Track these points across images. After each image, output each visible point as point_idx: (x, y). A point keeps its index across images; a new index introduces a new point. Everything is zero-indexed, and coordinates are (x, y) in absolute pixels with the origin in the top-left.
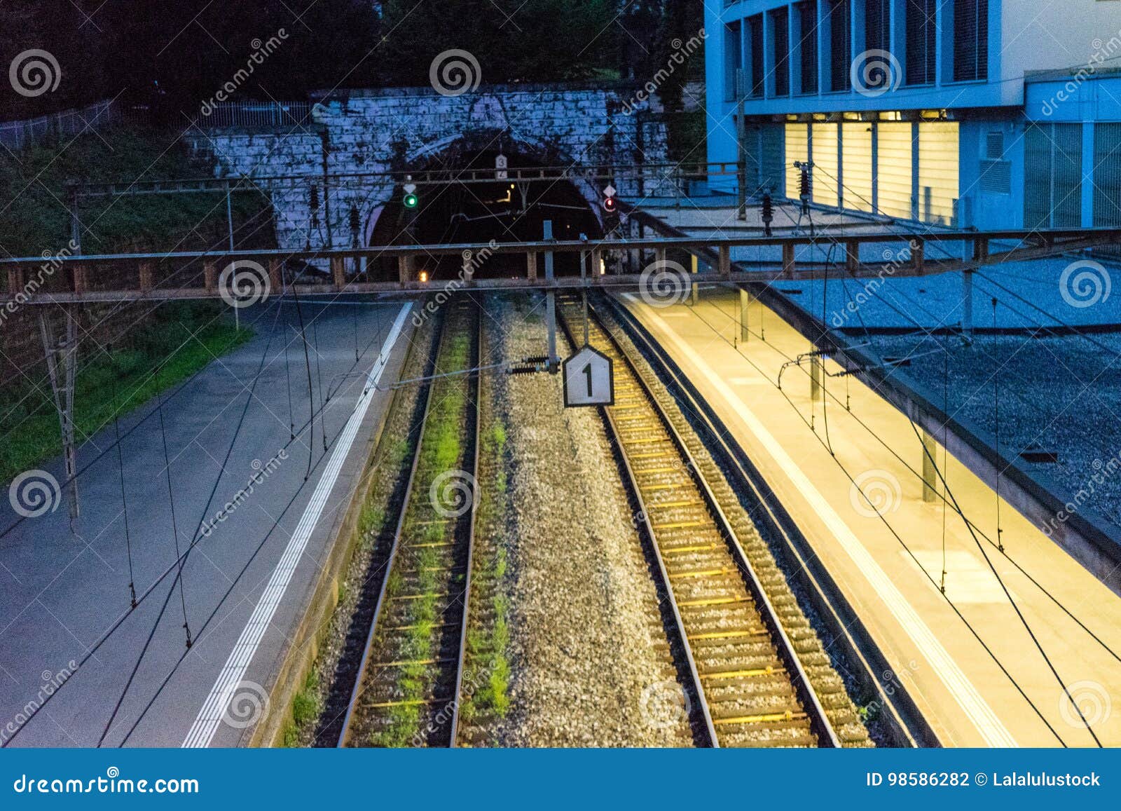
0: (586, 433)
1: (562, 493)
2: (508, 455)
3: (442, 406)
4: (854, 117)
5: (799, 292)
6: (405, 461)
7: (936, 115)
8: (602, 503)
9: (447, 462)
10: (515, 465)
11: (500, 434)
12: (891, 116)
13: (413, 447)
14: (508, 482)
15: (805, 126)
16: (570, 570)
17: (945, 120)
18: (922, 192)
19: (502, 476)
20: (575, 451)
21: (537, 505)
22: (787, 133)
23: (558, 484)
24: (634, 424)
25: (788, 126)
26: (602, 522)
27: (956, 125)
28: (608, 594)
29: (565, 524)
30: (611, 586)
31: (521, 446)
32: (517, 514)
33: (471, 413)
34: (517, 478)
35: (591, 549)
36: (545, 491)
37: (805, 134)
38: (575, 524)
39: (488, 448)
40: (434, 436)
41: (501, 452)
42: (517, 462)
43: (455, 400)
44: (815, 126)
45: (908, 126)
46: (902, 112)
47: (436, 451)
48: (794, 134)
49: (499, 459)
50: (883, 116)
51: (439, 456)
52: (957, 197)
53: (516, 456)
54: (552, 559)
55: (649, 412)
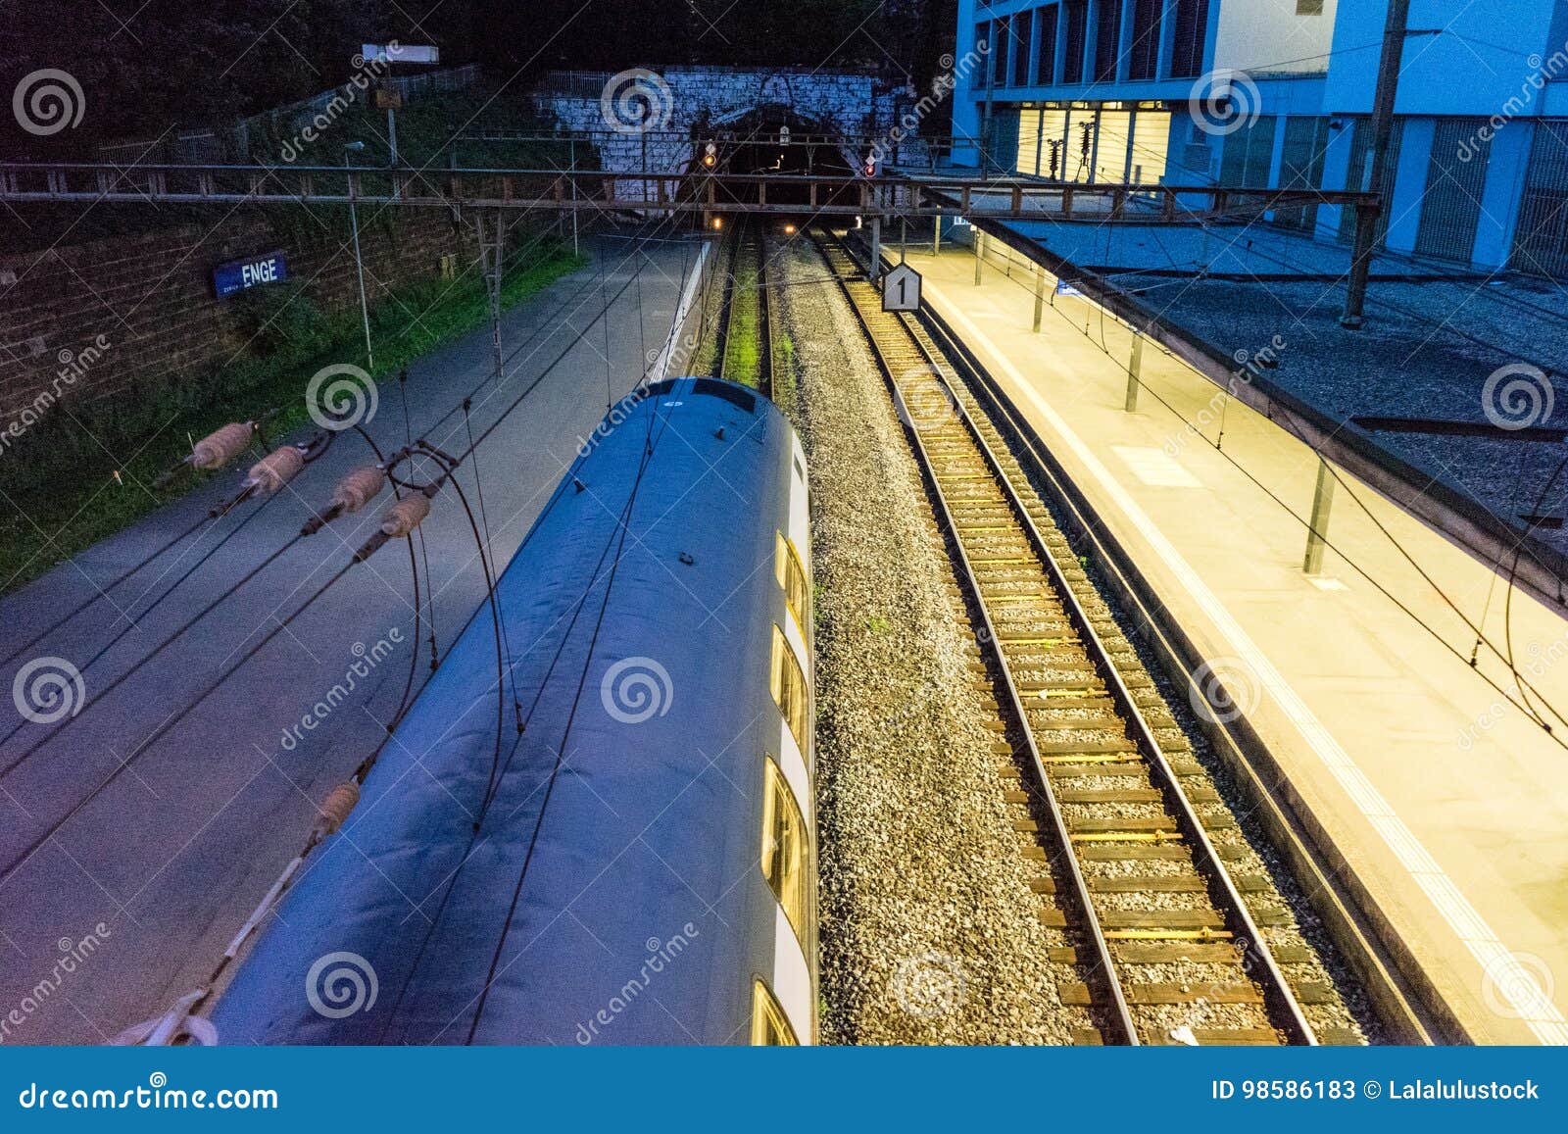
0: (855, 348)
1: (841, 392)
2: (796, 361)
3: (740, 323)
4: (1081, 105)
5: (1045, 240)
6: (715, 362)
7: (1151, 105)
8: (871, 400)
9: (749, 365)
10: (802, 369)
11: (788, 346)
12: (1112, 105)
13: (722, 352)
14: (798, 381)
15: (1038, 112)
16: (851, 448)
17: (1159, 110)
18: (1133, 169)
19: (792, 377)
20: (848, 361)
21: (822, 399)
22: (1022, 118)
23: (837, 385)
24: (893, 343)
25: (1023, 112)
26: (873, 415)
27: (1168, 115)
28: (882, 466)
29: (845, 414)
30: (884, 461)
31: (806, 356)
32: (807, 405)
33: (764, 327)
34: (805, 379)
35: (867, 434)
36: (827, 389)
37: (1037, 119)
38: (852, 415)
39: (780, 356)
40: (737, 345)
41: (790, 359)
42: (804, 367)
43: (750, 320)
44: (1046, 112)
45: (1127, 114)
46: (1124, 102)
47: (739, 356)
48: (1027, 118)
49: (789, 365)
50: (1106, 105)
51: (742, 360)
52: (1163, 174)
53: (802, 363)
54: (838, 440)
55: (904, 336)
